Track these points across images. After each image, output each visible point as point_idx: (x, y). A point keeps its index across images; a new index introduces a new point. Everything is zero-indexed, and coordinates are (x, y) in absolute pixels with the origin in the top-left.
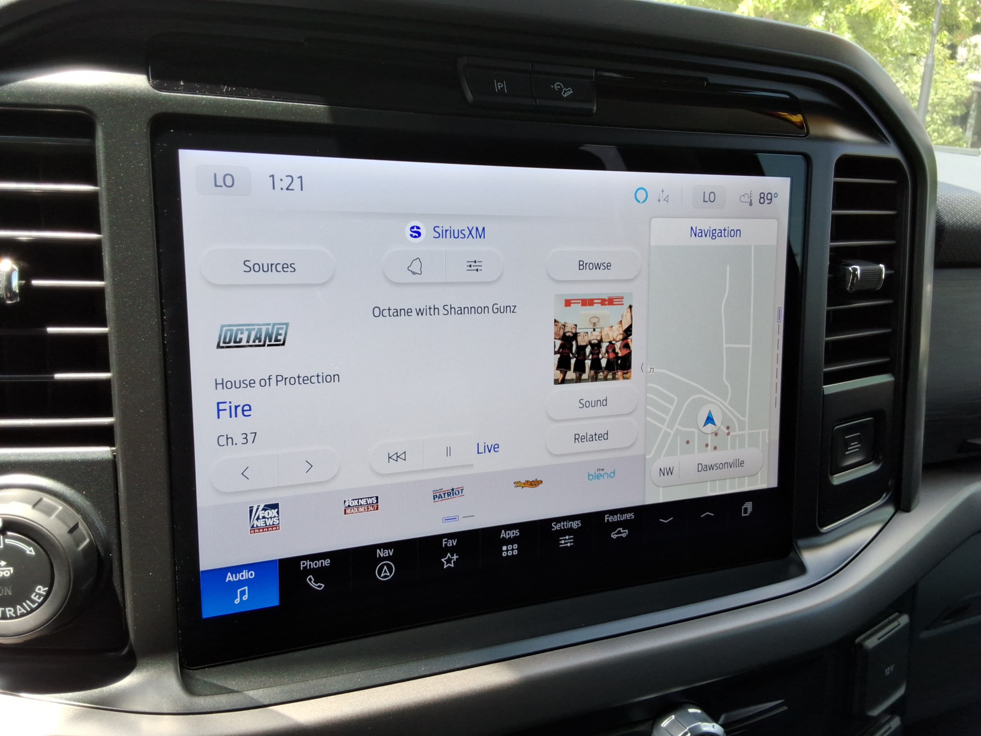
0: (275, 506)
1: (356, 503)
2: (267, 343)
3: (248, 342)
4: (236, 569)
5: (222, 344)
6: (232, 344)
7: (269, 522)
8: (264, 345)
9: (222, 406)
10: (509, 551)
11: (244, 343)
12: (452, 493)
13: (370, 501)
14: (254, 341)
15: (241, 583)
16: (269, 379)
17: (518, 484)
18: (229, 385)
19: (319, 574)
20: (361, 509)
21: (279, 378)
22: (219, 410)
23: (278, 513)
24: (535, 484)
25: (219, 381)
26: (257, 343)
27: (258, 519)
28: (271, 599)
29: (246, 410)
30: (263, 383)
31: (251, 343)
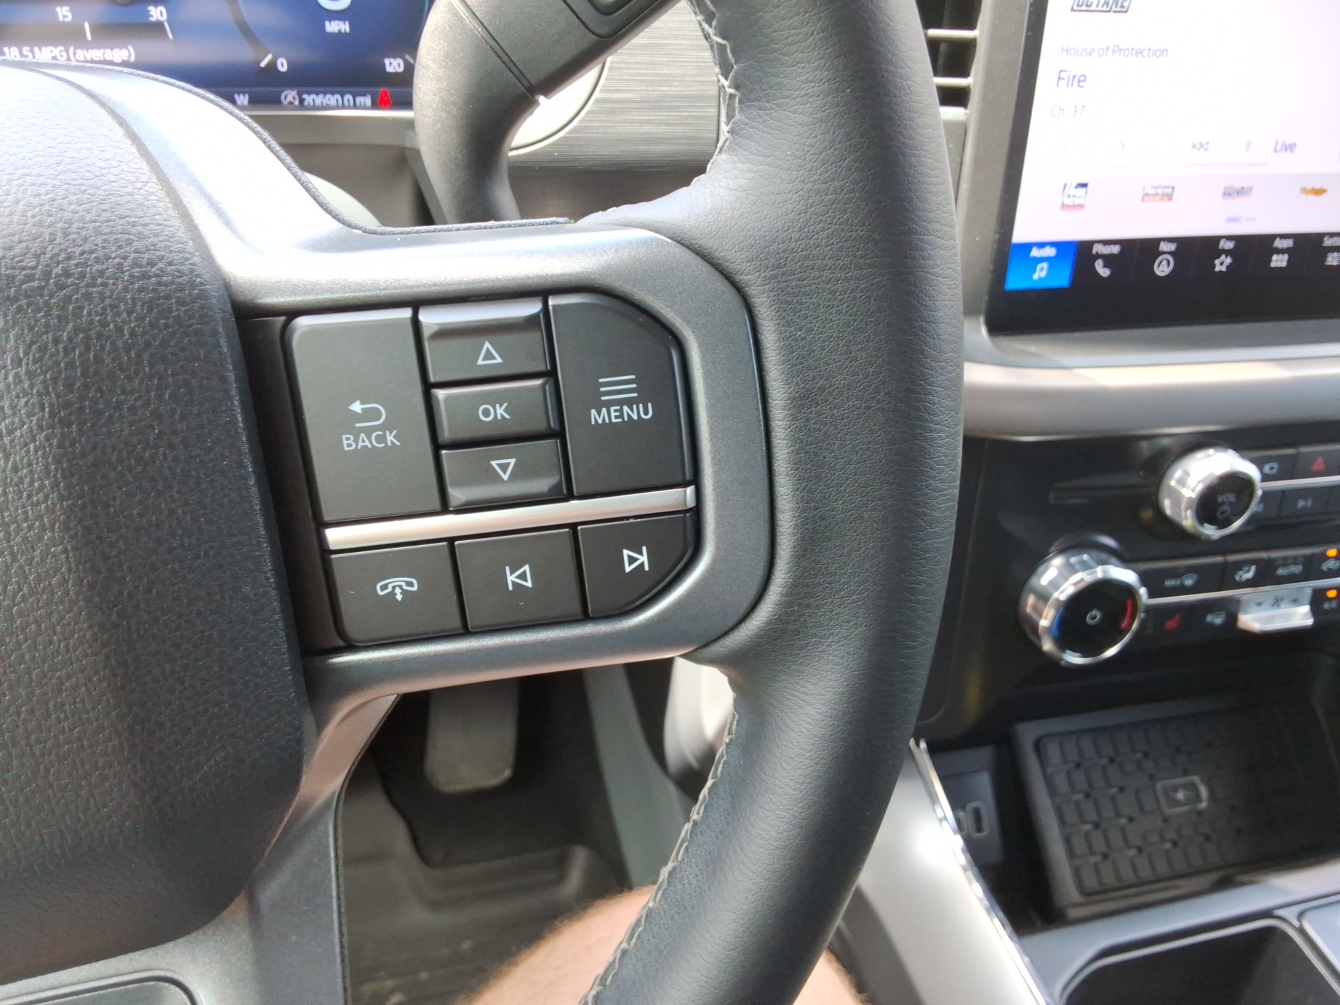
0: (1084, 185)
1: (1153, 191)
2: (1114, 9)
3: (1097, 6)
4: (1041, 245)
5: (1075, 8)
6: (1084, 8)
7: (1077, 201)
8: (1109, 11)
9: (1063, 75)
10: (1279, 261)
11: (1093, 8)
12: (1242, 192)
13: (1166, 191)
14: (1103, 6)
15: (1042, 260)
16: (1108, 49)
17: (1304, 190)
18: (1073, 52)
19: (1109, 260)
20: (1157, 198)
21: (1116, 49)
22: (1059, 78)
23: (1086, 192)
24: (1319, 192)
25: (1066, 48)
26: (1105, 8)
27: (1069, 196)
28: (1062, 279)
29: (1081, 80)
30: (1101, 52)
31: (1100, 8)
